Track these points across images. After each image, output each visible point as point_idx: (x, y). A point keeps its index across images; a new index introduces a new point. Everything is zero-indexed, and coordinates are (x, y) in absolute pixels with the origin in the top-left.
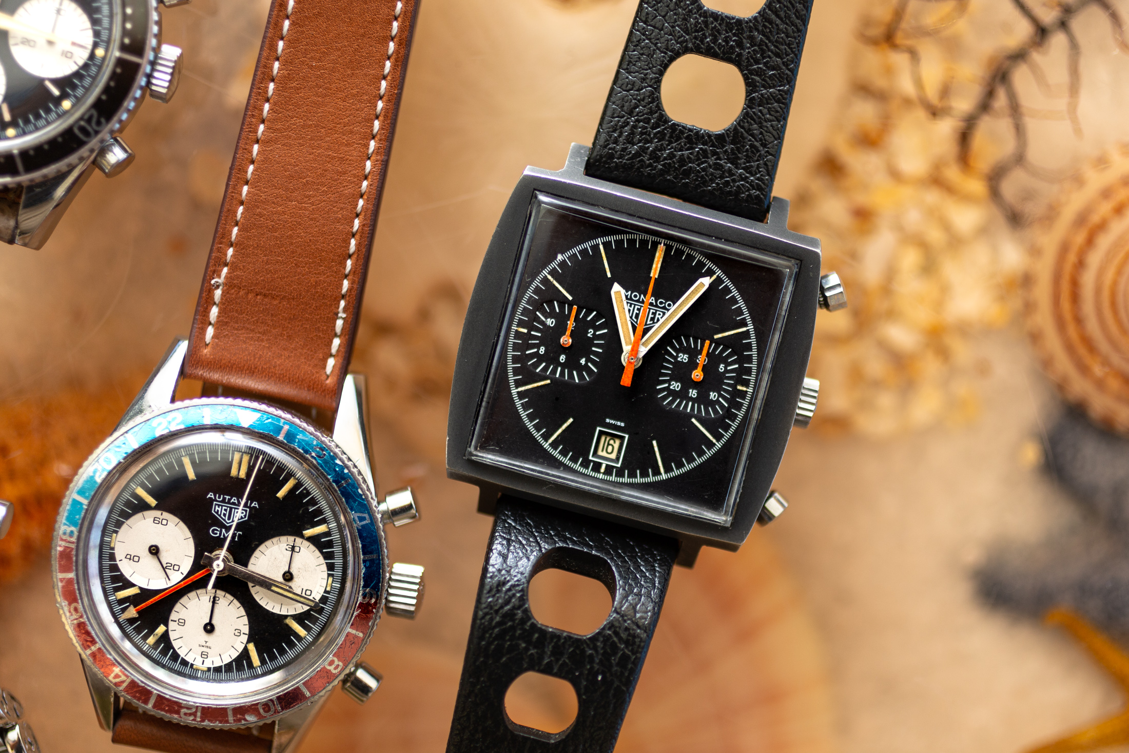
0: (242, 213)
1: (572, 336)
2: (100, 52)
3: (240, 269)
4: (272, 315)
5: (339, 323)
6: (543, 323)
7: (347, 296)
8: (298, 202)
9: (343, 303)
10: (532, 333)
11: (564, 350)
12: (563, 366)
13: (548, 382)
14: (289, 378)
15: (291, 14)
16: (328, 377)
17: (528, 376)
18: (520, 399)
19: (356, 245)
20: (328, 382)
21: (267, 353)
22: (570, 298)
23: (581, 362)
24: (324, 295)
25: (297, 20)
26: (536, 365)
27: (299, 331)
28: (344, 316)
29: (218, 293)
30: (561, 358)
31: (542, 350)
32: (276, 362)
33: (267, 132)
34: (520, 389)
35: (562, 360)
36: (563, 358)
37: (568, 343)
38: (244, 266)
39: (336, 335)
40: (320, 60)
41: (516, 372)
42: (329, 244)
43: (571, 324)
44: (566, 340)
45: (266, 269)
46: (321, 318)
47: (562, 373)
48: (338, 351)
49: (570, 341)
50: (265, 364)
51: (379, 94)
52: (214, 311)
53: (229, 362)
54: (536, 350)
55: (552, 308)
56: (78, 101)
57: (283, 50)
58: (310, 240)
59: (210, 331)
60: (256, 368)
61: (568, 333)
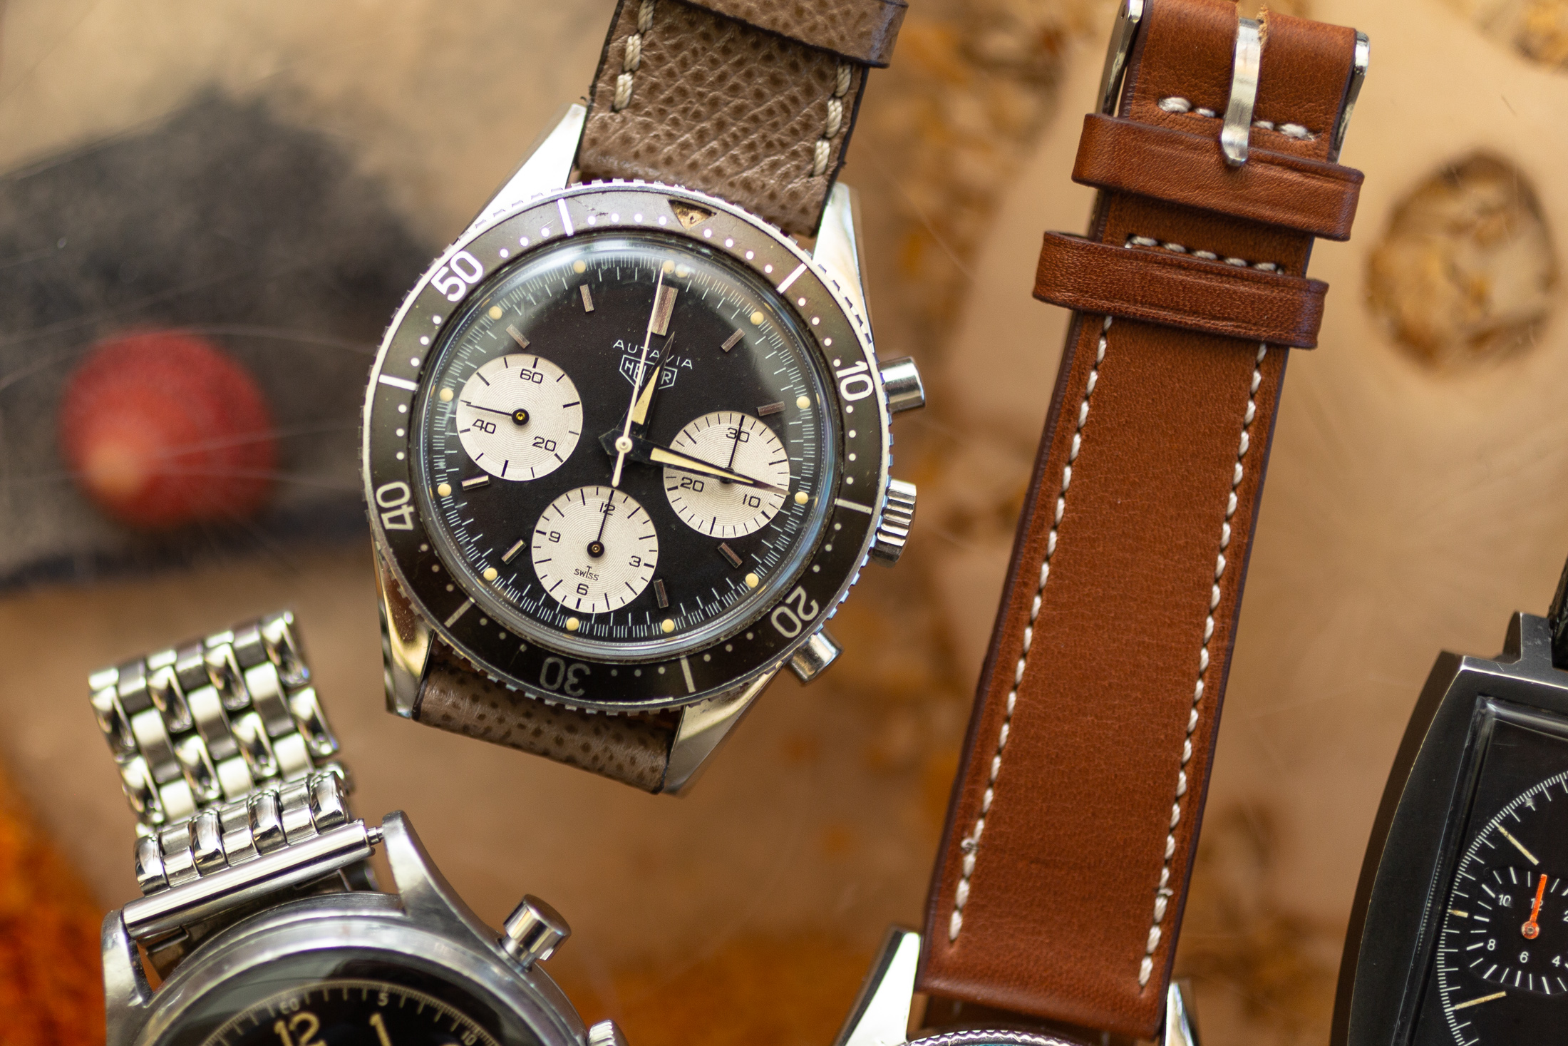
0: (1008, 736)
1: (1540, 921)
2: (802, 497)
3: (1005, 823)
4: (1055, 893)
5: (1161, 904)
6: (1493, 902)
7: (1173, 862)
8: (1096, 717)
9: (1166, 873)
10: (1476, 917)
11: (1526, 943)
12: (1526, 969)
13: (1503, 994)
14: (1083, 992)
15: (1084, 426)
16: (1142, 988)
17: (1469, 984)
18: (1459, 1022)
19: (1187, 781)
20: (1143, 996)
21: (1047, 953)
22: (1536, 862)
23: (1554, 961)
24: (1137, 861)
25: (1094, 433)
26: (1483, 968)
27: (1098, 917)
28: (1170, 893)
29: (970, 860)
30: (1522, 956)
31: (1492, 944)
32: (1061, 967)
33: (1047, 608)
34: (1458, 1007)
35: (1524, 959)
36: (1524, 956)
37: (1535, 932)
38: (1011, 818)
39: (1154, 923)
40: (1128, 496)
41: (1451, 978)
42: (1145, 781)
43: (1537, 903)
44: (1531, 929)
45: (1047, 822)
46: (1131, 896)
47: (1524, 981)
48: (1159, 947)
49: (1537, 929)
50: (1045, 970)
51: (1220, 546)
52: (963, 889)
53: (989, 968)
54: (1481, 944)
55: (1506, 877)
56: (770, 574)
57: (1072, 481)
58: (1116, 776)
59: (956, 921)
60: (1030, 977)
61: (1534, 917)
